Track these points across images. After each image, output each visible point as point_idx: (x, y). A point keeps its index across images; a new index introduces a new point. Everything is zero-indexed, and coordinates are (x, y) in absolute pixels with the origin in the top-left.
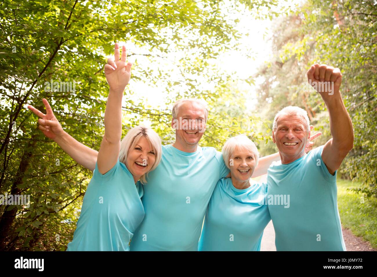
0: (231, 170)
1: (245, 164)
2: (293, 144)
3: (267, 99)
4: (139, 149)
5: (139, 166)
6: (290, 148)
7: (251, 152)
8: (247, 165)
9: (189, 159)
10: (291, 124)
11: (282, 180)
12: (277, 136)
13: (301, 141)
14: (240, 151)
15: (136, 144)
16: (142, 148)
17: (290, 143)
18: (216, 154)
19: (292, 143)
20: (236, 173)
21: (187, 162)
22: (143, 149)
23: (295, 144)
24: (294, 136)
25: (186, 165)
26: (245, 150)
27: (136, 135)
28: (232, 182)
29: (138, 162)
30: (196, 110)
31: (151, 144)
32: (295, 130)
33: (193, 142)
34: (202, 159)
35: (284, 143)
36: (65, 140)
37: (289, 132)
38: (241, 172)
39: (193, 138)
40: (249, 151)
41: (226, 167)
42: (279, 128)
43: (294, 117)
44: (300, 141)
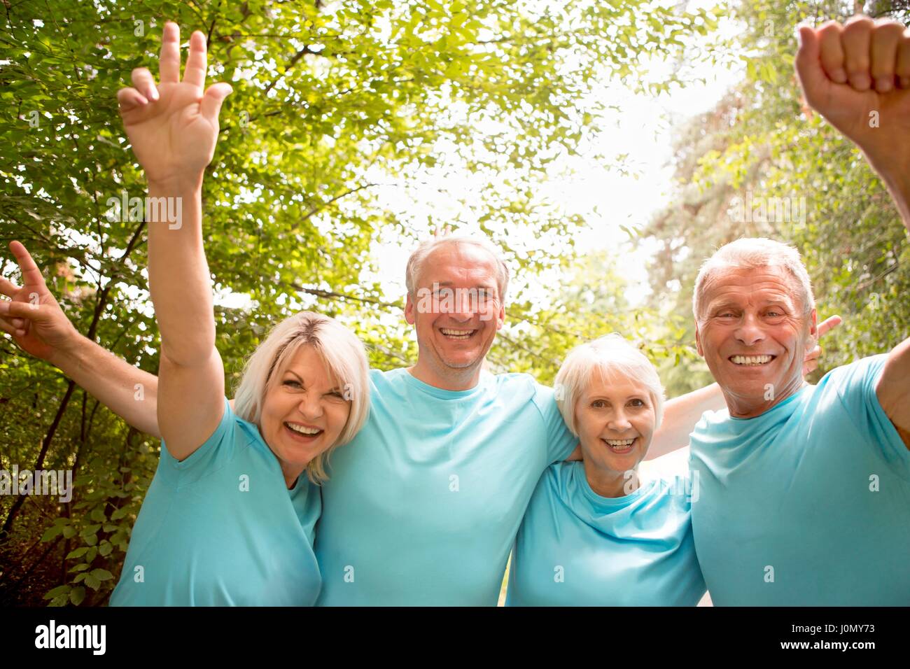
0: (582, 441)
1: (623, 421)
2: (759, 359)
3: (669, 284)
4: (295, 384)
5: (296, 436)
6: (750, 373)
7: (639, 385)
8: (629, 425)
9: (454, 408)
10: (750, 294)
11: (735, 468)
12: (705, 336)
13: (787, 350)
14: (607, 383)
15: (284, 368)
16: (302, 381)
17: (751, 356)
18: (535, 393)
19: (756, 356)
20: (596, 450)
21: (448, 418)
22: (306, 384)
23: (765, 359)
24: (761, 336)
25: (446, 425)
26: (620, 378)
27: (286, 340)
28: (586, 473)
29: (293, 423)
30: (470, 265)
31: (331, 367)
32: (764, 315)
33: (466, 360)
34: (495, 408)
35: (730, 359)
36: (81, 361)
37: (744, 323)
38: (611, 447)
39: (464, 347)
40: (634, 381)
41: (567, 430)
42: (713, 310)
43: (761, 272)
44: (782, 350)
